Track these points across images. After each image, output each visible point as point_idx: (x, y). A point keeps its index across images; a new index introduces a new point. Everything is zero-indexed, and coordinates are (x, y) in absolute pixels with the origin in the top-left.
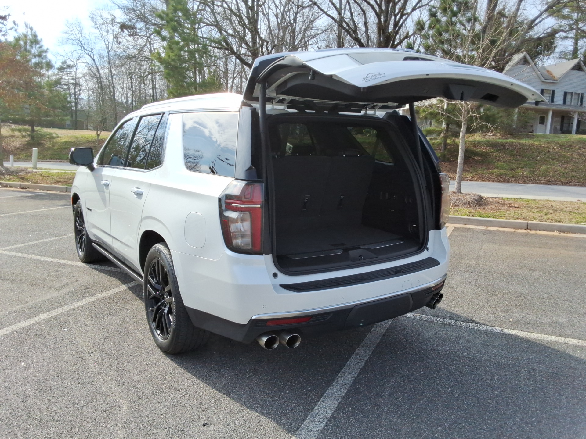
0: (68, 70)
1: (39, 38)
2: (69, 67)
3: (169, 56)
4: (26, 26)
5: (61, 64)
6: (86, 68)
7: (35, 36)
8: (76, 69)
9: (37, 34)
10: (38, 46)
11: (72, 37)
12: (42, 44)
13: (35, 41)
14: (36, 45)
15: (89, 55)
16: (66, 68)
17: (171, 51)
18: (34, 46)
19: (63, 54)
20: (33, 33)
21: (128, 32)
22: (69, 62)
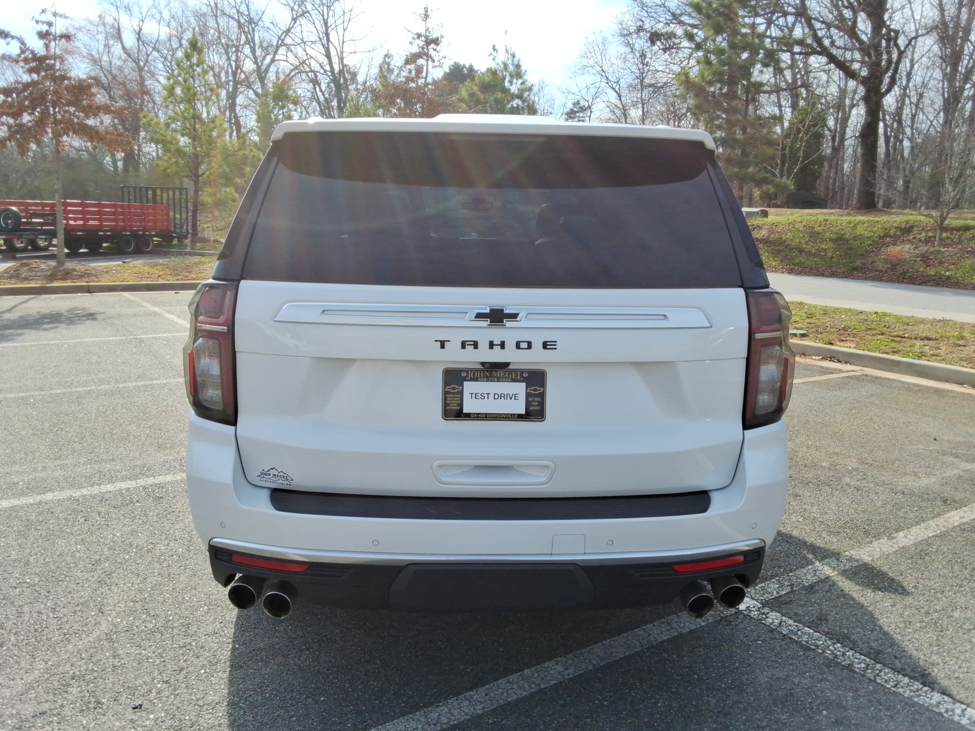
0: (581, 115)
1: (523, 69)
2: (583, 109)
3: (703, 77)
4: (507, 51)
5: (571, 106)
6: (607, 110)
7: (518, 66)
8: (591, 112)
9: (521, 63)
10: (520, 81)
11: (591, 62)
12: (525, 77)
13: (518, 73)
14: (517, 79)
15: (614, 89)
16: (578, 112)
17: (708, 67)
18: (515, 81)
19: (575, 90)
20: (516, 62)
21: (663, 44)
22: (582, 103)
